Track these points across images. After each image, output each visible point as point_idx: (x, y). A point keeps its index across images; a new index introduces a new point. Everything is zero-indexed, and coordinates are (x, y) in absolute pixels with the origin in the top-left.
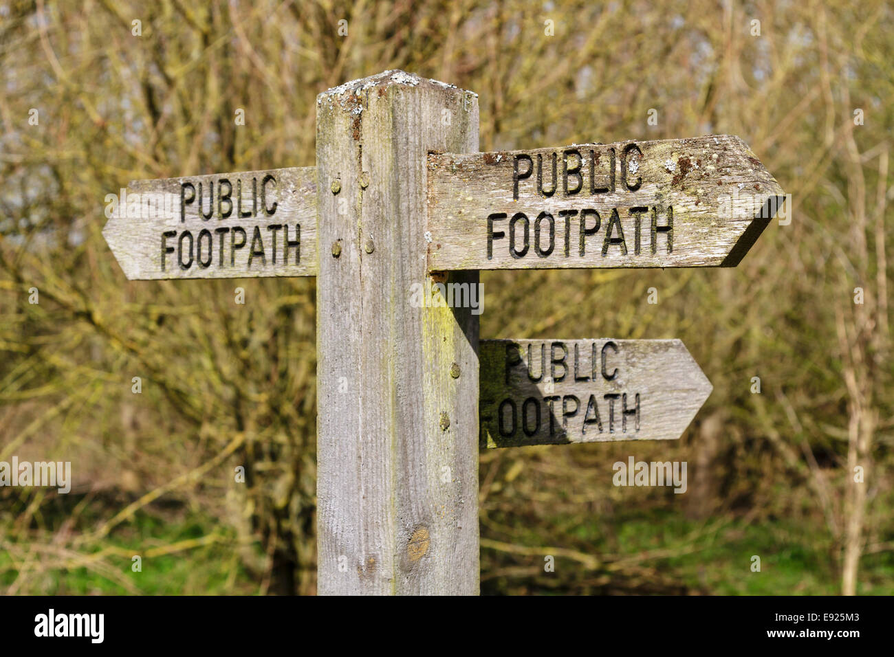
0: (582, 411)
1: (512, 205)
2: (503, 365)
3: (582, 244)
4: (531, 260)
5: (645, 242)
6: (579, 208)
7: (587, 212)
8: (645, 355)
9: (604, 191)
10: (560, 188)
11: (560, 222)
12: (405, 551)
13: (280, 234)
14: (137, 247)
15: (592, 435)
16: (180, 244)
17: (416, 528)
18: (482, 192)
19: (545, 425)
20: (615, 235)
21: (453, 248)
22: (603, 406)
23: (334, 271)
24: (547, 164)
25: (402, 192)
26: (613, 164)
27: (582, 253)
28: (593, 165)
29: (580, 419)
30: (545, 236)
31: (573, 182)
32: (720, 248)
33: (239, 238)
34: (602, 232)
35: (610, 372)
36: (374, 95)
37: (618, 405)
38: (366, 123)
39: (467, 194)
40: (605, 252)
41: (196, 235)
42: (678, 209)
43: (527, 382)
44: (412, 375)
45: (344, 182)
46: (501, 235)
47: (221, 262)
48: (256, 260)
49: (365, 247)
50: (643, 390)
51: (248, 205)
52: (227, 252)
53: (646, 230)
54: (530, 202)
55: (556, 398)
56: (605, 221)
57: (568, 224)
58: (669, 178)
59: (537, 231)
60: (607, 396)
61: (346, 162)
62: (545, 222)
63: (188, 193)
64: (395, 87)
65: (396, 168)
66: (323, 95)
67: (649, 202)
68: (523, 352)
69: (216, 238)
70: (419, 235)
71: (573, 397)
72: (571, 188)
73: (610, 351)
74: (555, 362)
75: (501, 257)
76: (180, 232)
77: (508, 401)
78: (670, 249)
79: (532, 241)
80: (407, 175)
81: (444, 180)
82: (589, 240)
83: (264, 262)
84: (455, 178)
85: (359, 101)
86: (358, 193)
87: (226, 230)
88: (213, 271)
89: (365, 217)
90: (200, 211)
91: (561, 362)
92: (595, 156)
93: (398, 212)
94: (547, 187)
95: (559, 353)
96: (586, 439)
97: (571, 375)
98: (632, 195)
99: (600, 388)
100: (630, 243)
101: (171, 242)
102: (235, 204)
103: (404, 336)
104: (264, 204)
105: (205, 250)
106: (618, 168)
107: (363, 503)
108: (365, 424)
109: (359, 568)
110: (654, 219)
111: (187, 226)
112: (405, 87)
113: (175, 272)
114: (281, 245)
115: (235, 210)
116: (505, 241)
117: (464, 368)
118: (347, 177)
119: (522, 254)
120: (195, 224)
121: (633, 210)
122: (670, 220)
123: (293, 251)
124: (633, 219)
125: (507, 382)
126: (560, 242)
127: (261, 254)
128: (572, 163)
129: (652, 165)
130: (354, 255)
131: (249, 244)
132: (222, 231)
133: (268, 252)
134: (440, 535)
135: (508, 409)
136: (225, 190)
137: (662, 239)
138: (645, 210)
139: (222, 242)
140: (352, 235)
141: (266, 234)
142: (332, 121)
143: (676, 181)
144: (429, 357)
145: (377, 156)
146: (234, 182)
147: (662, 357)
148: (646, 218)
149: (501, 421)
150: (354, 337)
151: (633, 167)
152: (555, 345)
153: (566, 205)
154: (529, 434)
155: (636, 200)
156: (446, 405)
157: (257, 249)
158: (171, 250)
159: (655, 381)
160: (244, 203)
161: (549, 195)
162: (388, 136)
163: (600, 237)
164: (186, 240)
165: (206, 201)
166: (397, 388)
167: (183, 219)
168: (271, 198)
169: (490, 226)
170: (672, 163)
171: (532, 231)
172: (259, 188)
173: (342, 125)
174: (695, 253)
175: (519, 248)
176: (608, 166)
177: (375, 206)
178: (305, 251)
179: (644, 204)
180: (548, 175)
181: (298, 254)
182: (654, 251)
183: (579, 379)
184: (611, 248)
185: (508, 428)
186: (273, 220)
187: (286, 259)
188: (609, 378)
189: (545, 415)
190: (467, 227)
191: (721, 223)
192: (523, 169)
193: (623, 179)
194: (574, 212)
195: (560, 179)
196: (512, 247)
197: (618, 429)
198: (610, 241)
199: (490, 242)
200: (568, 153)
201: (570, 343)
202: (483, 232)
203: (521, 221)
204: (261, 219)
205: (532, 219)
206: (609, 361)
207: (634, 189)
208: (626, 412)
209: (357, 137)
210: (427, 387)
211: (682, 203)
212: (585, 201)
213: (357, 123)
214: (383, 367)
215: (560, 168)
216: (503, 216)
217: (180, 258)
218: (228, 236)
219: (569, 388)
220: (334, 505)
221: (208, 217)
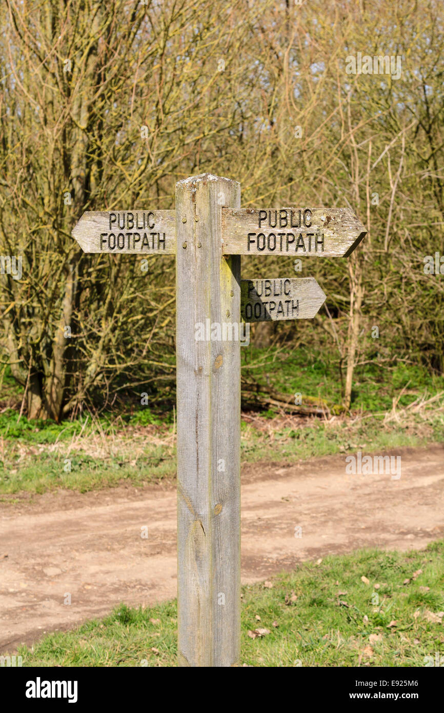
0: (277, 308)
1: (258, 230)
2: (247, 290)
3: (287, 246)
4: (266, 252)
5: (313, 247)
6: (286, 233)
7: (289, 234)
8: (301, 284)
9: (296, 226)
10: (278, 224)
11: (278, 238)
12: (214, 365)
13: (156, 236)
14: (88, 239)
15: (281, 317)
16: (109, 239)
17: (218, 355)
18: (245, 224)
19: (263, 314)
20: (301, 244)
21: (233, 246)
22: (285, 305)
23: (183, 254)
24: (273, 215)
25: (213, 224)
26: (300, 216)
27: (287, 250)
28: (292, 216)
29: (276, 311)
30: (272, 243)
31: (284, 223)
32: (342, 250)
33: (137, 237)
34: (296, 242)
35: (287, 292)
36: (201, 185)
37: (290, 305)
38: (198, 195)
39: (239, 225)
40: (296, 250)
41: (117, 235)
42: (326, 235)
43: (256, 297)
44: (217, 296)
45: (188, 218)
46: (254, 241)
47: (129, 247)
48: (145, 247)
49: (197, 245)
50: (300, 299)
51: (141, 224)
52: (131, 243)
53: (313, 242)
54: (266, 229)
55: (267, 303)
56: (297, 238)
57: (281, 239)
58: (323, 223)
59: (269, 241)
60: (286, 302)
61: (189, 211)
62: (272, 237)
63: (113, 218)
64: (210, 182)
65: (210, 214)
66: (178, 183)
67: (315, 232)
68: (255, 285)
69: (126, 237)
70: (219, 240)
71: (273, 302)
72: (283, 225)
73: (287, 283)
74: (267, 288)
75: (254, 250)
76: (109, 234)
77: (249, 304)
78: (323, 250)
79: (266, 245)
80: (214, 217)
81: (229, 218)
82: (290, 245)
83: (149, 248)
84: (234, 218)
85: (195, 187)
86: (194, 223)
87: (131, 234)
88: (125, 251)
89: (197, 233)
90: (119, 225)
91: (268, 288)
92: (292, 213)
93: (211, 231)
94: (273, 224)
95: (268, 285)
96: (278, 319)
97: (273, 294)
98: (308, 229)
99: (284, 298)
100: (307, 247)
101: (105, 238)
102: (135, 224)
103: (213, 280)
104: (148, 224)
105: (121, 242)
106: (302, 218)
107: (196, 346)
108: (198, 315)
109: (195, 371)
110: (316, 238)
111: (113, 231)
112: (213, 182)
113: (107, 251)
114: (156, 241)
115: (135, 226)
116: (256, 244)
117: (235, 292)
118: (189, 216)
119: (262, 249)
120: (116, 231)
121: (308, 235)
122: (323, 239)
123: (162, 244)
124: (308, 238)
125: (249, 297)
126: (278, 245)
127: (147, 244)
128: (283, 215)
129: (316, 218)
130: (192, 248)
131: (141, 240)
132: (129, 234)
133: (151, 244)
134: (226, 358)
135: (249, 307)
136: (130, 217)
137: (319, 246)
138: (313, 235)
139: (129, 239)
140: (191, 240)
141: (149, 237)
142: (183, 194)
143: (325, 225)
144: (223, 288)
145: (202, 209)
146: (134, 214)
147: (307, 285)
148: (313, 238)
149: (246, 312)
150: (192, 280)
151: (308, 218)
152: (266, 281)
153: (281, 231)
154: (257, 317)
155: (309, 231)
156: (229, 307)
157: (145, 242)
158: (105, 241)
159: (305, 295)
160: (139, 223)
161: (274, 227)
162: (207, 201)
163: (295, 244)
164: (112, 237)
165: (122, 221)
166: (211, 300)
167: (110, 229)
168: (152, 222)
169: (249, 238)
170: (324, 218)
171: (266, 241)
172: (146, 217)
173: (187, 196)
174: (333, 252)
175: (261, 247)
176: (298, 217)
177: (201, 229)
178: (167, 244)
179: (312, 232)
180: (273, 219)
181: (164, 245)
182: (316, 250)
183: (276, 295)
184: (299, 249)
185: (249, 315)
186: (153, 231)
187: (159, 247)
188: (287, 294)
189: (263, 310)
190: (239, 238)
191: (343, 241)
192: (263, 216)
193: (304, 222)
194: (284, 234)
195: (278, 221)
196: (258, 246)
197: (290, 315)
198: (299, 246)
199: (249, 244)
200: (281, 211)
201: (272, 280)
202: (246, 241)
203: (262, 236)
204: (147, 230)
205: (267, 236)
206: (287, 287)
207: (308, 226)
208: (293, 308)
209: (194, 201)
210: (222, 300)
211: (328, 233)
212: (288, 230)
213: (194, 195)
214: (205, 292)
215: (278, 217)
216: (255, 234)
217: (109, 245)
218: (132, 237)
219: (271, 299)
220: (184, 347)
221: (122, 228)
